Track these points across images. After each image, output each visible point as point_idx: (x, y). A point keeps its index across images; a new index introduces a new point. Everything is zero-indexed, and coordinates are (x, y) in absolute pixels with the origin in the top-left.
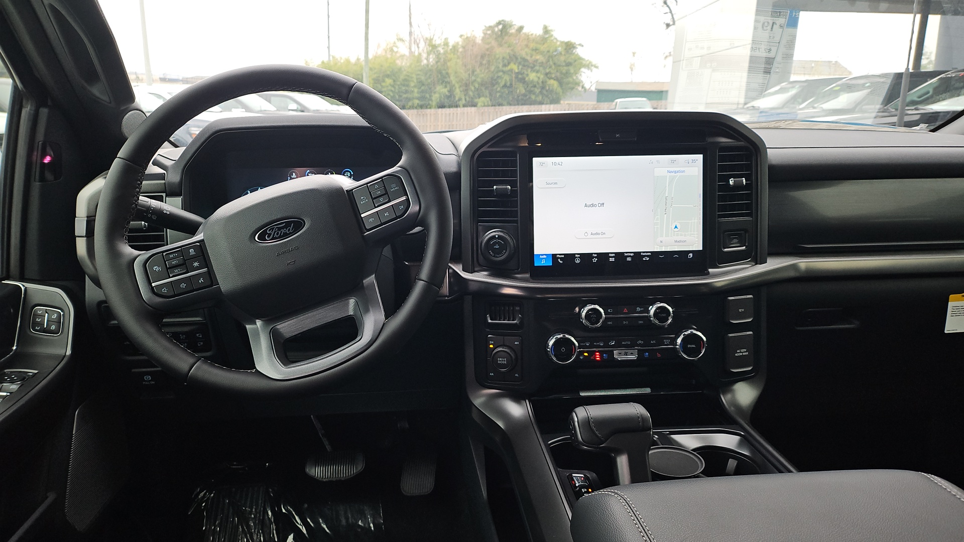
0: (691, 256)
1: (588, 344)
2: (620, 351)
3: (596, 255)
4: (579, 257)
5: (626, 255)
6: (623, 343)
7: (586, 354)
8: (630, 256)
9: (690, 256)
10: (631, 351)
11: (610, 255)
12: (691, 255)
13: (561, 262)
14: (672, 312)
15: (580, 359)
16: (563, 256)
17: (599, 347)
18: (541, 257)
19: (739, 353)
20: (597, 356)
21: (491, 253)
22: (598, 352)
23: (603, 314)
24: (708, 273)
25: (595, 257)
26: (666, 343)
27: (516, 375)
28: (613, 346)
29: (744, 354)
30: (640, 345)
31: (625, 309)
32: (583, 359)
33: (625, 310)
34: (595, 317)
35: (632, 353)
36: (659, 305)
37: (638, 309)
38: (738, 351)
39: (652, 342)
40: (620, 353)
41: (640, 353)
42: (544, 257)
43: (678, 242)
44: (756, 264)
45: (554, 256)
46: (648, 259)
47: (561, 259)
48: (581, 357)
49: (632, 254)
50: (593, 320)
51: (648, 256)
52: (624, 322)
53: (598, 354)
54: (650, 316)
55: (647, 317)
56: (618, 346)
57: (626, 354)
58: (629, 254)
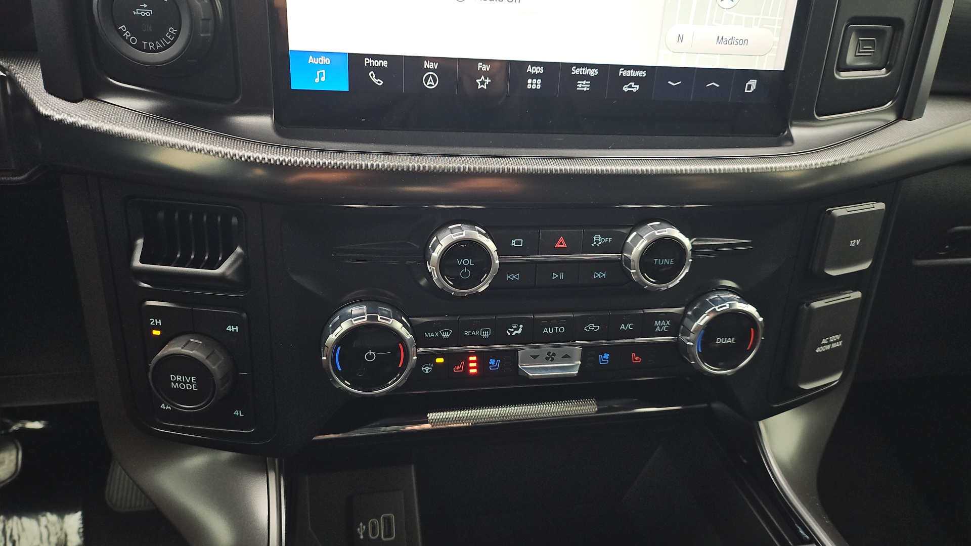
0: (753, 88)
1: (446, 335)
2: (535, 352)
3: (485, 68)
4: (433, 70)
5: (576, 71)
6: (545, 331)
7: (440, 360)
8: (587, 77)
9: (750, 86)
10: (566, 351)
11: (529, 69)
12: (753, 83)
13: (379, 82)
14: (689, 253)
15: (423, 373)
16: (385, 64)
17: (478, 341)
18: (311, 60)
19: (826, 344)
20: (471, 365)
21: (127, 34)
22: (473, 354)
23: (495, 254)
24: (790, 139)
25: (486, 74)
26: (658, 329)
27: (236, 413)
28: (517, 340)
29: (834, 346)
30: (591, 336)
31: (561, 239)
32: (431, 373)
33: (561, 243)
34: (469, 267)
35: (567, 356)
36: (658, 233)
37: (598, 240)
38: (824, 341)
39: (623, 327)
40: (535, 357)
41: (588, 355)
42: (323, 60)
43: (727, 42)
44: (900, 118)
45: (356, 61)
46: (636, 88)
47: (379, 71)
48: (427, 369)
49: (593, 72)
50: (465, 274)
51: (636, 80)
52: (554, 276)
53: (474, 358)
54: (628, 261)
55: (618, 262)
56: (532, 336)
57: (551, 358)
58: (585, 71)
